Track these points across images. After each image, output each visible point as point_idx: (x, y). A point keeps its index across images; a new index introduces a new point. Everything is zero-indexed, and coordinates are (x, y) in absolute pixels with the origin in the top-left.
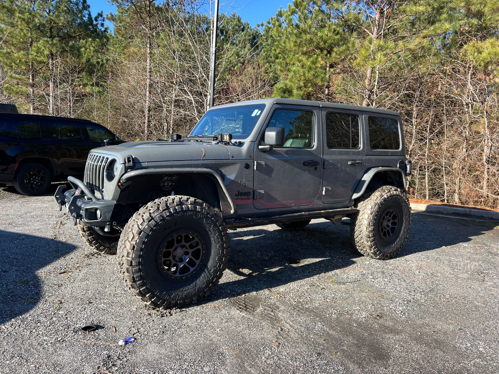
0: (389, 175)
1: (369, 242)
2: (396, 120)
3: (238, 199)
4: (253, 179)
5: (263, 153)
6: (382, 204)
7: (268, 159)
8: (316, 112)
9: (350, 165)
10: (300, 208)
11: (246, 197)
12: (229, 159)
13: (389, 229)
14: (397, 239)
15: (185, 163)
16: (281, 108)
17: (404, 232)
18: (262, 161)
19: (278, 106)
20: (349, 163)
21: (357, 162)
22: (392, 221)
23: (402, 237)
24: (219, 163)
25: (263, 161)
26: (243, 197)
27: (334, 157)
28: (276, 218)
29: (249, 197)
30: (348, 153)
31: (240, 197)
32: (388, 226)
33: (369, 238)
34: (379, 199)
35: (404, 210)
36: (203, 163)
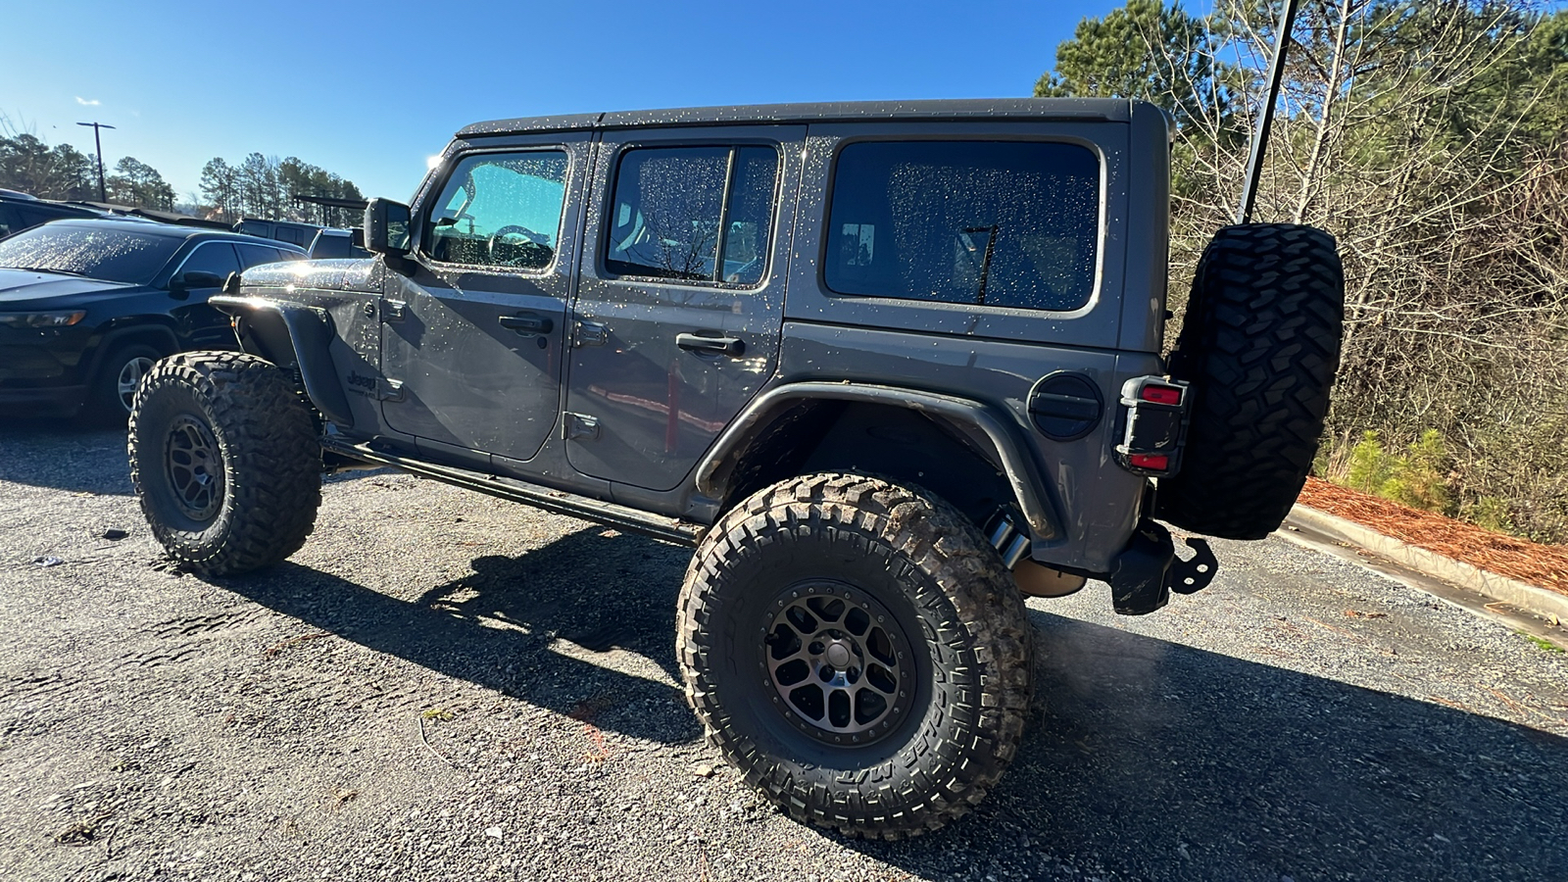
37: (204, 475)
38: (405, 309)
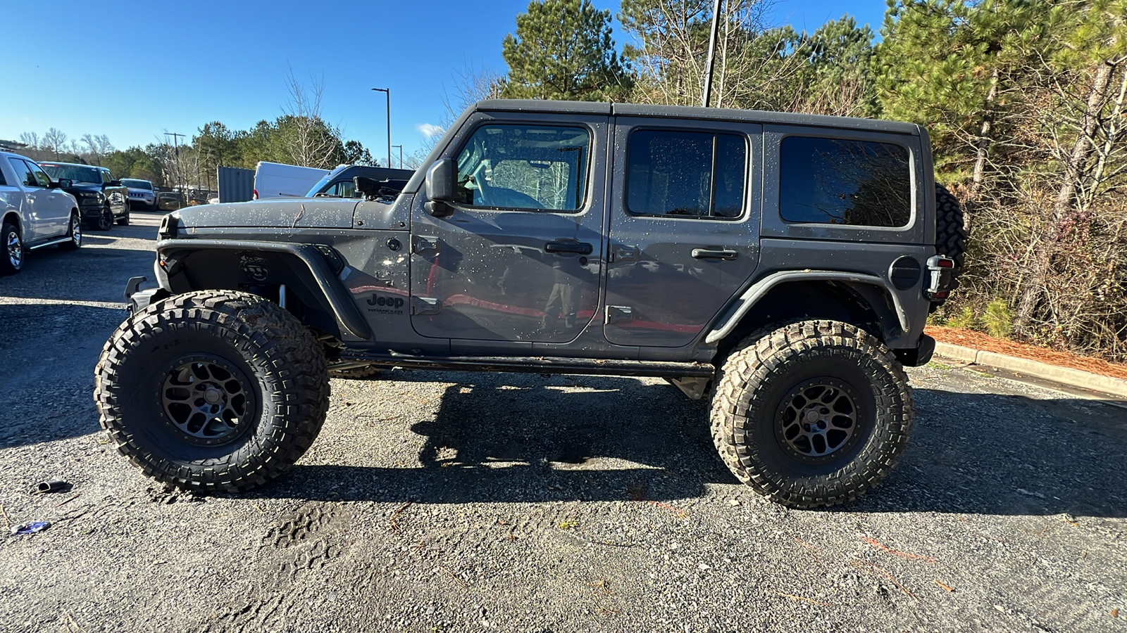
0: (855, 292)
1: (735, 455)
2: (902, 148)
3: (374, 310)
4: (408, 271)
5: (435, 218)
6: (780, 364)
7: (447, 233)
8: (596, 127)
9: (696, 257)
10: (537, 345)
11: (392, 308)
12: (352, 228)
13: (824, 433)
14: (848, 462)
15: (260, 231)
16: (492, 120)
17: (874, 449)
18: (431, 235)
19: (482, 116)
20: (695, 253)
21: (725, 251)
22: (834, 413)
23: (865, 460)
24: (330, 234)
25: (435, 234)
26: (386, 307)
27: (644, 236)
28: (460, 360)
29: (400, 309)
30: (696, 230)
31: (376, 306)
32: (822, 425)
33: (734, 444)
34: (773, 351)
35: (876, 391)
36: (295, 233)
37: (206, 405)
38: (439, 242)
